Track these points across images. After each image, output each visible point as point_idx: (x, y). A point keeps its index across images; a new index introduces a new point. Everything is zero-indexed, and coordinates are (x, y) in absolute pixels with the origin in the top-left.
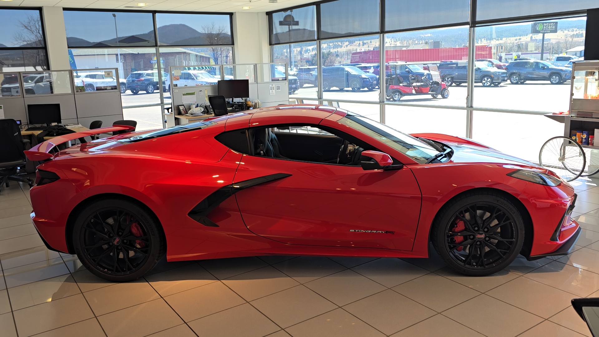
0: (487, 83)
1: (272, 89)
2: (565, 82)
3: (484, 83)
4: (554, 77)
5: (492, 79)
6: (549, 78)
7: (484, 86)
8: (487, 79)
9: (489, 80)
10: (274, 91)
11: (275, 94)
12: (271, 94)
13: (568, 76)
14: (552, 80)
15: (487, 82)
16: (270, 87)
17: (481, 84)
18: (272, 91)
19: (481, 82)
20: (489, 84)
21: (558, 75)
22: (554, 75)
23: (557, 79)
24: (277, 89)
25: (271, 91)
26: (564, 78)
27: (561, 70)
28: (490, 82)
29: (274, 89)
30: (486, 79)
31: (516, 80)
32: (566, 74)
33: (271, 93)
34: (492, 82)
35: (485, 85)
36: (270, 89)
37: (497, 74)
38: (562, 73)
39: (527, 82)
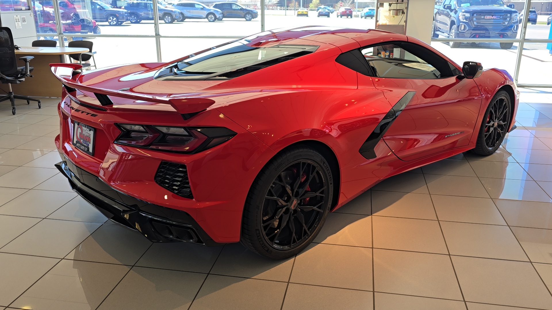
0: (113, 23)
1: (18, 21)
2: (174, 21)
3: (110, 22)
4: (167, 17)
5: (118, 18)
6: (163, 17)
7: (110, 25)
8: (113, 18)
9: (115, 19)
10: (20, 23)
11: (21, 28)
12: (17, 28)
13: (177, 16)
14: (165, 19)
15: (112, 21)
16: (15, 18)
17: (107, 23)
18: (18, 25)
19: (107, 21)
20: (115, 23)
21: (170, 15)
22: (166, 15)
23: (170, 19)
24: (23, 22)
25: (16, 23)
26: (174, 18)
27: (172, 11)
28: (116, 21)
29: (20, 21)
30: (111, 18)
31: (135, 19)
32: (176, 14)
33: (16, 26)
34: (118, 22)
35: (112, 24)
36: (15, 21)
37: (121, 13)
38: (173, 13)
39: (143, 21)
